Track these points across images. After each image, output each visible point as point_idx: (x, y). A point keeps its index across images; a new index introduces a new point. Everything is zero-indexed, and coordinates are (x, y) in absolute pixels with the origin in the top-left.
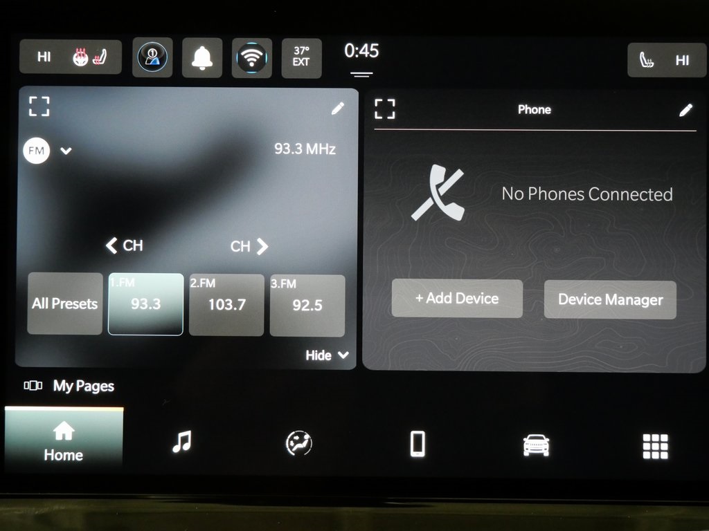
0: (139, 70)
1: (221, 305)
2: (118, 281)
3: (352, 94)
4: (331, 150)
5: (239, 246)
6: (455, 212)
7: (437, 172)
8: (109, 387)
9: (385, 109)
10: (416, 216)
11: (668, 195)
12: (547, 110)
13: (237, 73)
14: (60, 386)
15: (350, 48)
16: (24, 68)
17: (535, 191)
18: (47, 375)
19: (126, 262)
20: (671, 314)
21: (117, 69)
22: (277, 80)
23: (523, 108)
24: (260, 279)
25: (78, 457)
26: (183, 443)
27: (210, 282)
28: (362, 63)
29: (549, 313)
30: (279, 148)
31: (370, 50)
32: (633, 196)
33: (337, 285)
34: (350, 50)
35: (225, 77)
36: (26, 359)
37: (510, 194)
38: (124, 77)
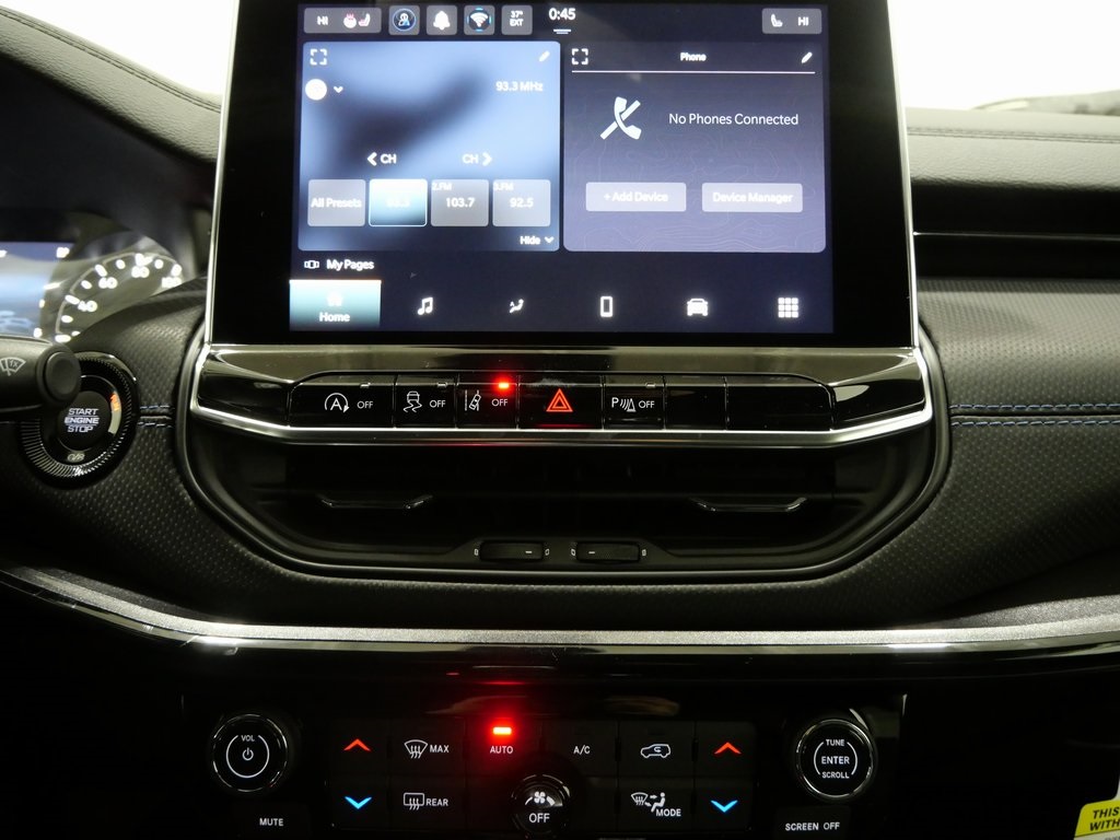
0: (394, 30)
1: (456, 203)
2: (377, 185)
3: (556, 46)
4: (539, 87)
5: (469, 159)
6: (634, 132)
7: (620, 103)
8: (370, 265)
9: (580, 57)
10: (604, 135)
11: (794, 120)
12: (703, 58)
13: (468, 31)
14: (332, 264)
15: (553, 13)
16: (308, 29)
17: (693, 117)
18: (322, 256)
19: (382, 171)
20: (799, 208)
21: (378, 30)
22: (498, 35)
23: (685, 56)
24: (486, 183)
25: (346, 318)
26: (426, 306)
27: (446, 185)
28: (562, 23)
29: (706, 207)
30: (501, 86)
31: (569, 13)
32: (769, 120)
33: (544, 188)
34: (554, 14)
35: (460, 35)
36: (305, 245)
37: (674, 118)
38: (384, 35)
